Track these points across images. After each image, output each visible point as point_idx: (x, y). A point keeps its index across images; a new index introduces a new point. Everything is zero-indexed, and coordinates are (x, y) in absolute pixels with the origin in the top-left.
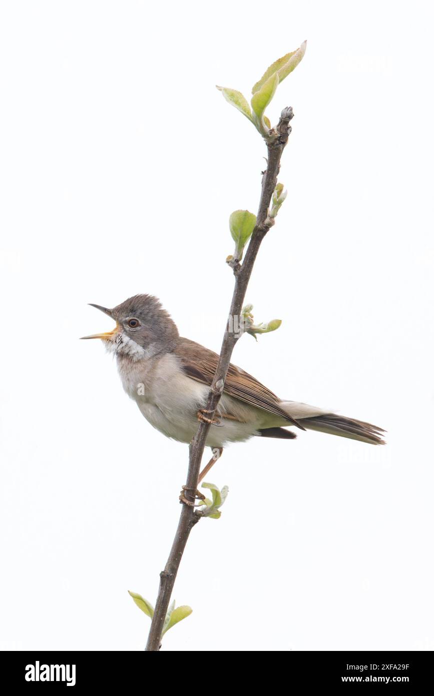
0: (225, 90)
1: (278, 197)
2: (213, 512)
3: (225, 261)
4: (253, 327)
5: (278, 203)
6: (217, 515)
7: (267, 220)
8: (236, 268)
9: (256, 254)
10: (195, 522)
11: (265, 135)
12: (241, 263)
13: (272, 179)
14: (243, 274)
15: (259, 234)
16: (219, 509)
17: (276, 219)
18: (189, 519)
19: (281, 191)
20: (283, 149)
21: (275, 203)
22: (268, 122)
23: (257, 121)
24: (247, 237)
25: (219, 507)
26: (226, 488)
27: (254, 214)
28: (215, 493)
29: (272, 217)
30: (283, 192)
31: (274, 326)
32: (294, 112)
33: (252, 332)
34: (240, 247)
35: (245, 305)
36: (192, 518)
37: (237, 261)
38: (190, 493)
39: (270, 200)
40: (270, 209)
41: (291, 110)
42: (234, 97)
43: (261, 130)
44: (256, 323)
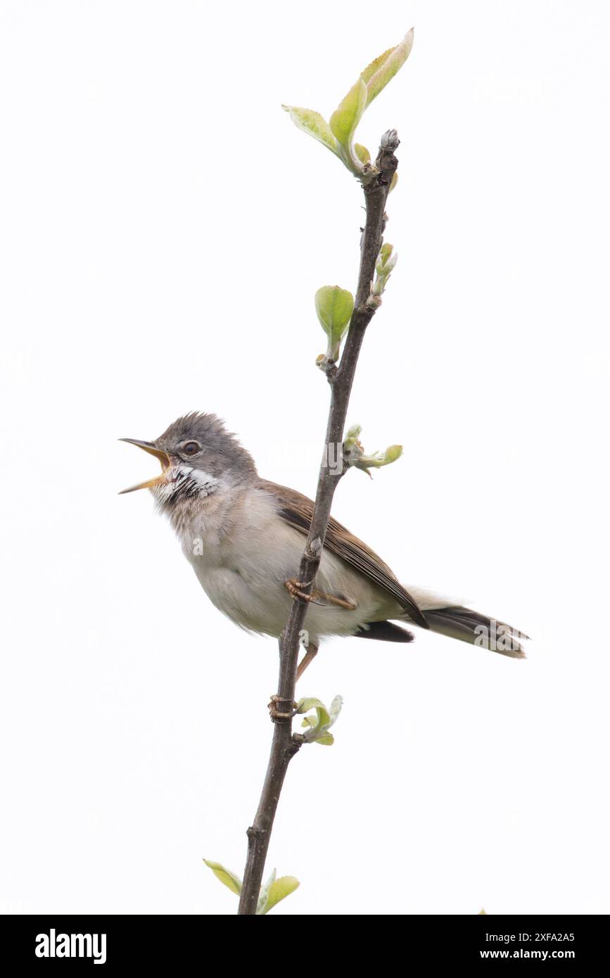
0: (295, 110)
1: (383, 265)
2: (320, 734)
3: (315, 364)
4: (363, 458)
5: (386, 273)
6: (329, 740)
7: (370, 300)
8: (330, 373)
9: (358, 350)
10: (294, 751)
11: (357, 173)
12: (337, 364)
13: (375, 238)
14: (340, 380)
15: (361, 319)
16: (330, 731)
17: (383, 297)
18: (286, 747)
19: (389, 255)
20: (387, 193)
21: (379, 274)
22: (364, 154)
23: (344, 152)
24: (342, 325)
25: (328, 727)
26: (338, 701)
27: (351, 291)
28: (321, 712)
29: (378, 294)
30: (392, 256)
31: (393, 455)
32: (400, 137)
33: (363, 465)
34: (335, 340)
35: (347, 427)
36: (288, 745)
37: (331, 362)
38: (283, 708)
39: (373, 272)
40: (374, 285)
41: (395, 134)
42: (308, 120)
43: (351, 166)
44: (368, 454)
